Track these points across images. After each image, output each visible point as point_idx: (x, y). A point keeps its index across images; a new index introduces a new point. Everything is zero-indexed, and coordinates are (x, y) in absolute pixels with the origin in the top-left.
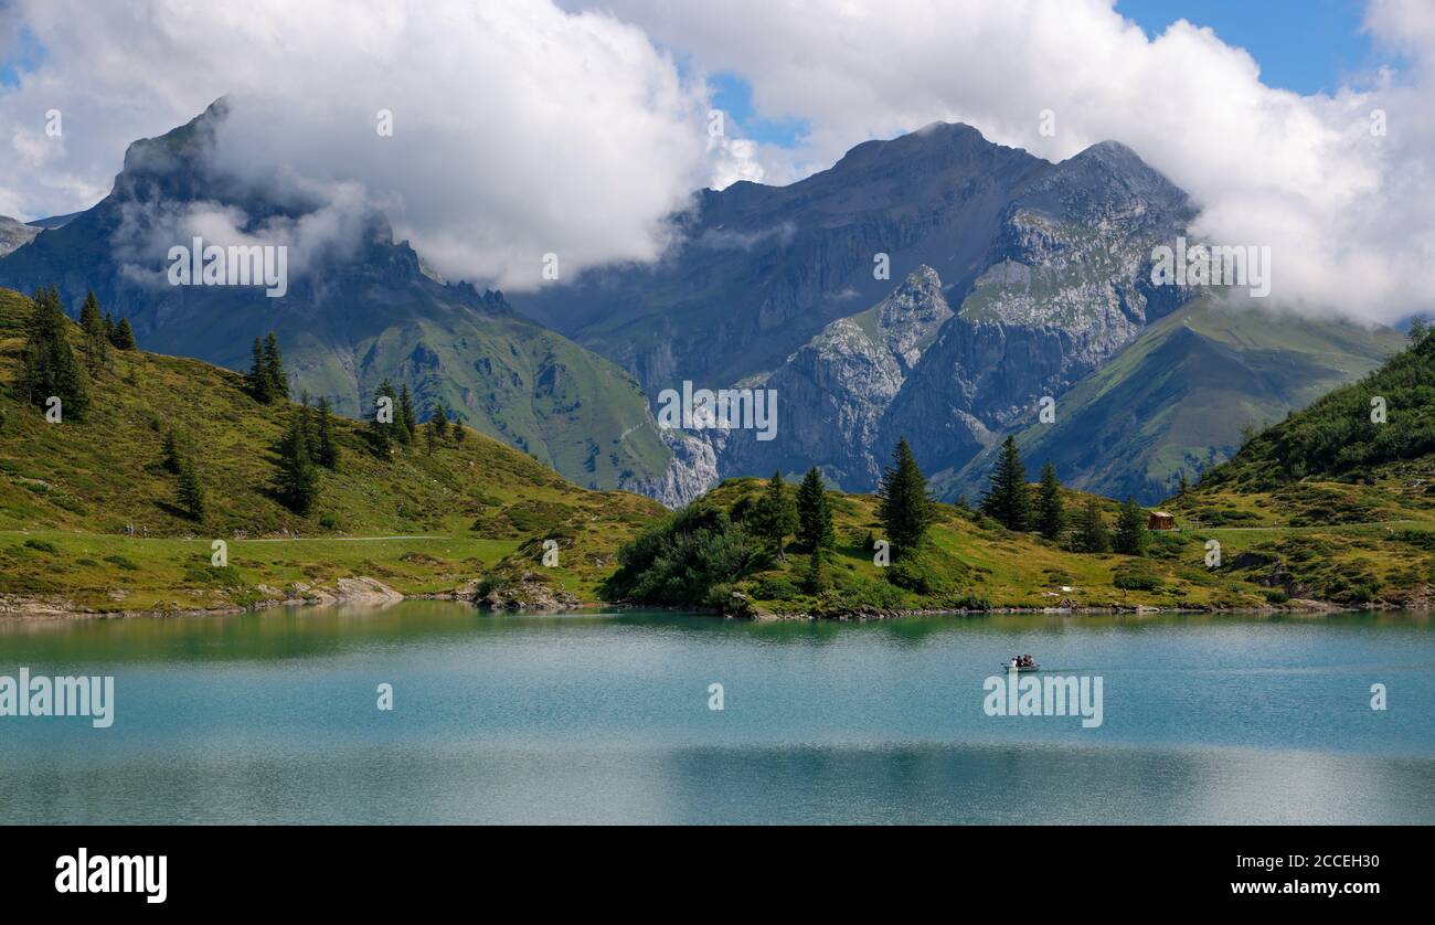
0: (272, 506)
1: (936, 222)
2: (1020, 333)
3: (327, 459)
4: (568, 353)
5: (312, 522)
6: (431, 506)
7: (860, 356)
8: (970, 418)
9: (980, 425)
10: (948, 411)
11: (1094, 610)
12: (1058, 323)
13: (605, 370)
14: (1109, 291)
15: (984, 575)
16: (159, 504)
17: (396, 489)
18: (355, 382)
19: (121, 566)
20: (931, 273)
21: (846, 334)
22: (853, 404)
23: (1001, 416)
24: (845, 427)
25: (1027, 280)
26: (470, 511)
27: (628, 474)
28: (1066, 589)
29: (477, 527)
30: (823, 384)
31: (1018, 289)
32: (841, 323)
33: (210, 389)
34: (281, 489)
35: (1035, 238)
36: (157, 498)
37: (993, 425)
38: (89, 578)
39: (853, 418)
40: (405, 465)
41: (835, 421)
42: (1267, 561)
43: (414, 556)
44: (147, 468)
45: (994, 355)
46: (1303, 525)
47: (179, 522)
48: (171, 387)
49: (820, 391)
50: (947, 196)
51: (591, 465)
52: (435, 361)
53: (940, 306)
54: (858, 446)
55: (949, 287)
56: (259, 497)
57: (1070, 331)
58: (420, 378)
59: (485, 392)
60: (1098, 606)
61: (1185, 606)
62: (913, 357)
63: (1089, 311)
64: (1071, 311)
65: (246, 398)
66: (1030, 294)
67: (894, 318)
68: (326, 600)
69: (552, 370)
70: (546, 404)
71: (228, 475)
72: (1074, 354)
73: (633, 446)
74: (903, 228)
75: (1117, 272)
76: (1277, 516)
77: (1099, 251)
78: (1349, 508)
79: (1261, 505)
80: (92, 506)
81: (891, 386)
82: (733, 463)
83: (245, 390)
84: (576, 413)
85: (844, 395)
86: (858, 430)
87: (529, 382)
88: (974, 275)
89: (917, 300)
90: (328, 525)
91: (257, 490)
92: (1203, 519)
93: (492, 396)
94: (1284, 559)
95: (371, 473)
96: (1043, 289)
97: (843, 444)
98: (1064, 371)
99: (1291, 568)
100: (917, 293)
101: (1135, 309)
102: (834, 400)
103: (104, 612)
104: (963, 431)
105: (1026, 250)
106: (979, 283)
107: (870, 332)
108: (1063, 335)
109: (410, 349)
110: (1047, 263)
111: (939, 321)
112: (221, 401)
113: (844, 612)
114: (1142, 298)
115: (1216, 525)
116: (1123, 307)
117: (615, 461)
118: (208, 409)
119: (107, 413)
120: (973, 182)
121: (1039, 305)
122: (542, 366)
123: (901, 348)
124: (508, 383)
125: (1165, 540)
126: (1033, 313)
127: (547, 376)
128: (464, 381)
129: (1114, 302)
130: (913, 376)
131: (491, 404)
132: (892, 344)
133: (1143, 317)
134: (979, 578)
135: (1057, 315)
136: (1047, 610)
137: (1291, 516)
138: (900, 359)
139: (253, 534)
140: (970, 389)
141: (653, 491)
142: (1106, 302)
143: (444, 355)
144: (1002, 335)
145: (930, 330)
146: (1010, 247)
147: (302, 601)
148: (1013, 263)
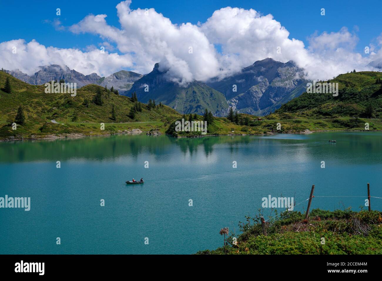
0: (128, 118)
1: (267, 72)
2: (279, 88)
3: (140, 110)
4: (214, 91)
5: (134, 120)
6: (156, 117)
7: (256, 91)
8: (272, 100)
9: (273, 101)
10: (269, 99)
11: (236, 135)
12: (285, 86)
13: (220, 94)
14: (292, 81)
15: (221, 129)
16: (109, 118)
17: (150, 115)
18: (185, 96)
19: (94, 128)
20: (266, 79)
21: (254, 88)
22: (255, 98)
23: (276, 99)
24: (254, 101)
25: (280, 80)
26: (162, 118)
27: (223, 108)
28: (233, 131)
29: (161, 120)
30: (251, 95)
31: (279, 81)
32: (253, 86)
33: (125, 100)
34: (130, 115)
35: (281, 74)
36: (109, 117)
37: (275, 101)
38: (87, 130)
39: (255, 100)
40: (153, 112)
41: (253, 100)
42: (271, 126)
43: (148, 125)
44: (110, 112)
45: (275, 91)
46: (282, 119)
47: (112, 120)
48: (119, 100)
49: (250, 96)
50: (269, 68)
51: (217, 107)
52: (196, 93)
53: (268, 83)
54: (256, 104)
55: (269, 81)
56: (126, 116)
57: (286, 87)
58: (194, 95)
59: (203, 97)
60: (236, 134)
61: (250, 134)
62: (264, 91)
63: (289, 84)
64: (286, 84)
65: (131, 102)
66: (281, 82)
67: (261, 86)
68: (129, 132)
69: (212, 94)
70: (211, 98)
71: (122, 113)
72: (287, 90)
73: (223, 104)
74: (262, 73)
75: (293, 79)
76: (279, 118)
77: (291, 76)
78: (289, 117)
79: (277, 116)
80: (98, 119)
81: (261, 95)
82: (238, 106)
83: (131, 100)
84: (215, 100)
85: (254, 97)
86: (256, 102)
87: (209, 96)
88: (272, 79)
89: (264, 83)
90: (137, 121)
91: (126, 115)
92: (268, 119)
93: (204, 98)
94: (273, 125)
95: (147, 112)
96: (282, 81)
97: (254, 103)
98: (285, 93)
99: (273, 127)
100: (264, 82)
101: (296, 84)
102: (252, 97)
103: (87, 135)
104: (271, 101)
105: (280, 76)
106: (273, 80)
107: (258, 88)
108: (285, 88)
109: (192, 91)
110: (283, 77)
111: (268, 86)
112: (126, 102)
113: (191, 136)
114: (297, 82)
115: (269, 120)
116: (294, 84)
117: (221, 106)
118: (124, 103)
119: (106, 104)
120: (273, 66)
121: (282, 83)
122: (211, 93)
123: (262, 90)
124: (206, 95)
125: (260, 122)
126: (281, 85)
127: (211, 94)
128: (200, 95)
129: (293, 83)
130: (264, 94)
131: (203, 98)
132: (261, 89)
133: (297, 85)
134: (220, 130)
135: (284, 85)
136: (228, 135)
137: (281, 118)
138: (262, 91)
139: (123, 122)
140: (272, 96)
141: (226, 111)
142: (291, 83)
143: (197, 91)
144: (277, 88)
145: (266, 87)
146: (278, 75)
147: (125, 133)
148: (278, 78)
